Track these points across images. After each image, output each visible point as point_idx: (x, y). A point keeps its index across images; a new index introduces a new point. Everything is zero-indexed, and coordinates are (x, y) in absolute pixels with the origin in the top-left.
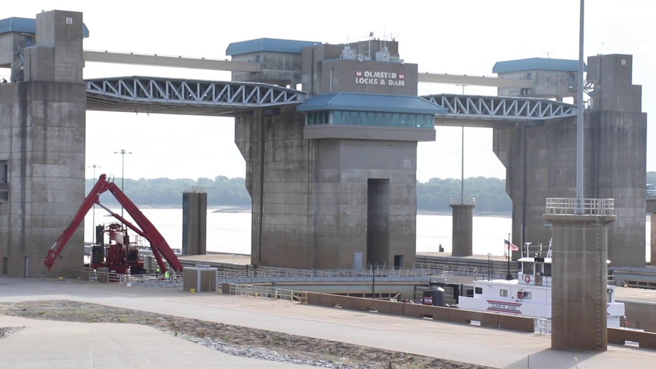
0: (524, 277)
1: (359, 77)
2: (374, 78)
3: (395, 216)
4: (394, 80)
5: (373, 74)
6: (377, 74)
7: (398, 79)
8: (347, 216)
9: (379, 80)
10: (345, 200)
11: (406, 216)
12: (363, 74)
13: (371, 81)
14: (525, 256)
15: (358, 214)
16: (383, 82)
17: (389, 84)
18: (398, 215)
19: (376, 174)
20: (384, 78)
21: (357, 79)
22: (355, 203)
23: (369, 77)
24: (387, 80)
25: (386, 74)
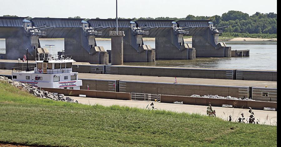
0: (38, 70)
14: (38, 60)
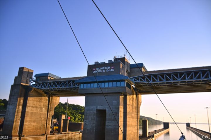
1: (94, 71)
2: (100, 70)
3: (108, 126)
4: (109, 69)
5: (100, 69)
6: (102, 68)
7: (111, 69)
8: (87, 125)
9: (102, 70)
10: (86, 118)
11: (114, 126)
12: (96, 69)
13: (99, 71)
15: (91, 124)
16: (104, 71)
17: (107, 71)
18: (110, 126)
19: (100, 108)
20: (104, 69)
21: (93, 71)
22: (90, 119)
23: (98, 70)
24: (106, 70)
25: (105, 68)
